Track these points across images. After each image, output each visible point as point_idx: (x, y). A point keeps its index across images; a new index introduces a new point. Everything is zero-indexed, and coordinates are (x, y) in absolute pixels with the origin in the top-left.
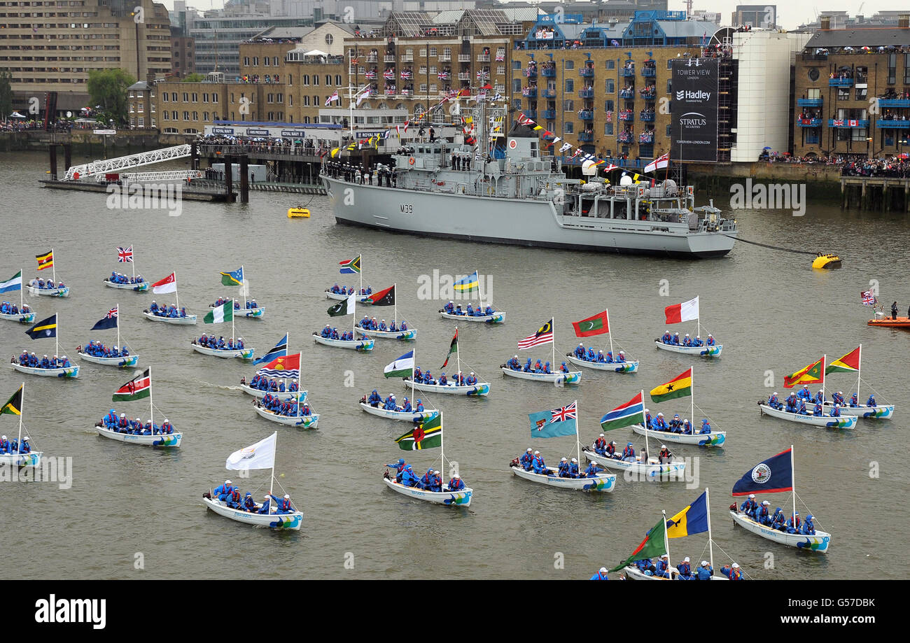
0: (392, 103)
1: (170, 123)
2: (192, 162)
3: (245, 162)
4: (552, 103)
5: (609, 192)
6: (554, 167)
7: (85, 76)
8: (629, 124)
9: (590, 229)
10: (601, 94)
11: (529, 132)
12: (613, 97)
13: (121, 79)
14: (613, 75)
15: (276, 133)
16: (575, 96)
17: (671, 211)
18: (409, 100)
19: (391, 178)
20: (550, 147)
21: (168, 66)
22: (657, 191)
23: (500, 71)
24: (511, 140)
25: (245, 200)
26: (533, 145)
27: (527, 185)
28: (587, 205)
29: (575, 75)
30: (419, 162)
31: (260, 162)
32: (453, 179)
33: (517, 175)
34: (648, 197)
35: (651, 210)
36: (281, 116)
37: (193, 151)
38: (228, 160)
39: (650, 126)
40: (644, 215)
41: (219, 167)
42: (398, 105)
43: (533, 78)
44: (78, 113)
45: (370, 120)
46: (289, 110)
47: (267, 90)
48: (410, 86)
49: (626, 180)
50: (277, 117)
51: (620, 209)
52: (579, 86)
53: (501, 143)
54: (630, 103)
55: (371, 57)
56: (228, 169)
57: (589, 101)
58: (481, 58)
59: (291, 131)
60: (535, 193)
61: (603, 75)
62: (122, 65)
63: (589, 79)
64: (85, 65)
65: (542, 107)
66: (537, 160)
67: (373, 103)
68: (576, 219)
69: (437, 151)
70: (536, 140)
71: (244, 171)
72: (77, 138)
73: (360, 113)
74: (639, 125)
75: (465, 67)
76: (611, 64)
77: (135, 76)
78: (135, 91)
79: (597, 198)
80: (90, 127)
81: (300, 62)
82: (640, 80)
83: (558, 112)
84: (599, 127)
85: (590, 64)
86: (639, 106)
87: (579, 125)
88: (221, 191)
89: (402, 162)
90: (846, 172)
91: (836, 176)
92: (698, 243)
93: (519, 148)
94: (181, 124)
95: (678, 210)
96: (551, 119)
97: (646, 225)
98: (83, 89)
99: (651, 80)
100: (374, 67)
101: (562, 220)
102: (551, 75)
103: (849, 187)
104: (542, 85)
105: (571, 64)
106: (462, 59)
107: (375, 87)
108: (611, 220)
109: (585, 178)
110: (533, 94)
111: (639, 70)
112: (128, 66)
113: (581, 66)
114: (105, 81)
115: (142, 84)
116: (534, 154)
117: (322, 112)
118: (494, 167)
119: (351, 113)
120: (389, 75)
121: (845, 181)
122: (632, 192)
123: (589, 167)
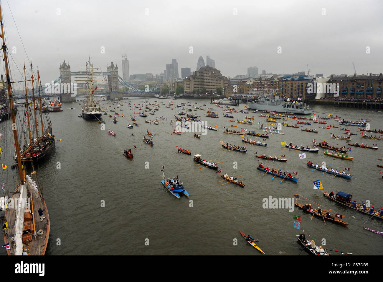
0: (260, 90)
1: (227, 94)
2: (231, 100)
3: (238, 100)
4: (286, 90)
5: (291, 104)
6: (283, 100)
7: (216, 88)
8: (298, 93)
9: (288, 110)
10: (294, 88)
11: (279, 95)
12: (296, 89)
13: (221, 88)
14: (296, 85)
15: (243, 95)
16: (290, 89)
17: (301, 107)
18: (263, 90)
19: (257, 102)
20: (282, 97)
21: (227, 86)
22: (299, 104)
23: (277, 85)
24: (276, 96)
25: (238, 105)
26: (279, 97)
27: (278, 103)
28: (288, 106)
29: (290, 85)
30: (262, 100)
31: (240, 100)
32: (267, 102)
33: (277, 101)
34: (298, 105)
35: (298, 107)
36: (244, 93)
37: (231, 98)
38: (236, 100)
39: (302, 93)
40: (297, 108)
41: (234, 101)
42: (261, 91)
43: (283, 86)
44: (215, 93)
45: (257, 93)
46: (245, 92)
47: (241, 89)
48: (263, 88)
49: (294, 102)
50: (243, 93)
51: (293, 107)
52: (290, 87)
53: (275, 96)
54: (299, 90)
55: (257, 84)
56: (236, 101)
57: (292, 90)
58: (274, 83)
59: (245, 95)
60: (279, 104)
61: (294, 85)
62: (221, 86)
63: (292, 86)
64: (216, 86)
65: (284, 91)
66: (280, 99)
67: (258, 91)
68: (286, 108)
69: (264, 98)
70: (280, 96)
71: (238, 101)
72: (215, 97)
73: (255, 92)
74: (300, 93)
75: (272, 85)
76: (295, 84)
77: (222, 87)
78: (223, 90)
79: (289, 105)
80: (216, 95)
81: (247, 85)
82: (300, 86)
83: (287, 91)
84: (293, 94)
85: (292, 84)
86: (300, 90)
87: (290, 93)
88: (235, 104)
89: (259, 100)
90: (335, 100)
91: (334, 101)
92: (306, 112)
93: (277, 97)
94: (229, 94)
95: (303, 107)
96: (286, 92)
97: (297, 109)
98: (215, 90)
99: (302, 86)
100: (258, 85)
101: (284, 109)
102: (286, 86)
103: (336, 103)
104: (284, 87)
105: (289, 84)
106: (271, 83)
107: (258, 88)
108: (291, 109)
109: (288, 102)
110: (283, 88)
111: (300, 84)
112: (222, 86)
113: (290, 84)
114: (219, 88)
115: (224, 89)
116: (280, 98)
117: (250, 92)
118: (273, 100)
119: (254, 92)
120: (260, 86)
121: (335, 102)
122: (295, 104)
123: (288, 100)
